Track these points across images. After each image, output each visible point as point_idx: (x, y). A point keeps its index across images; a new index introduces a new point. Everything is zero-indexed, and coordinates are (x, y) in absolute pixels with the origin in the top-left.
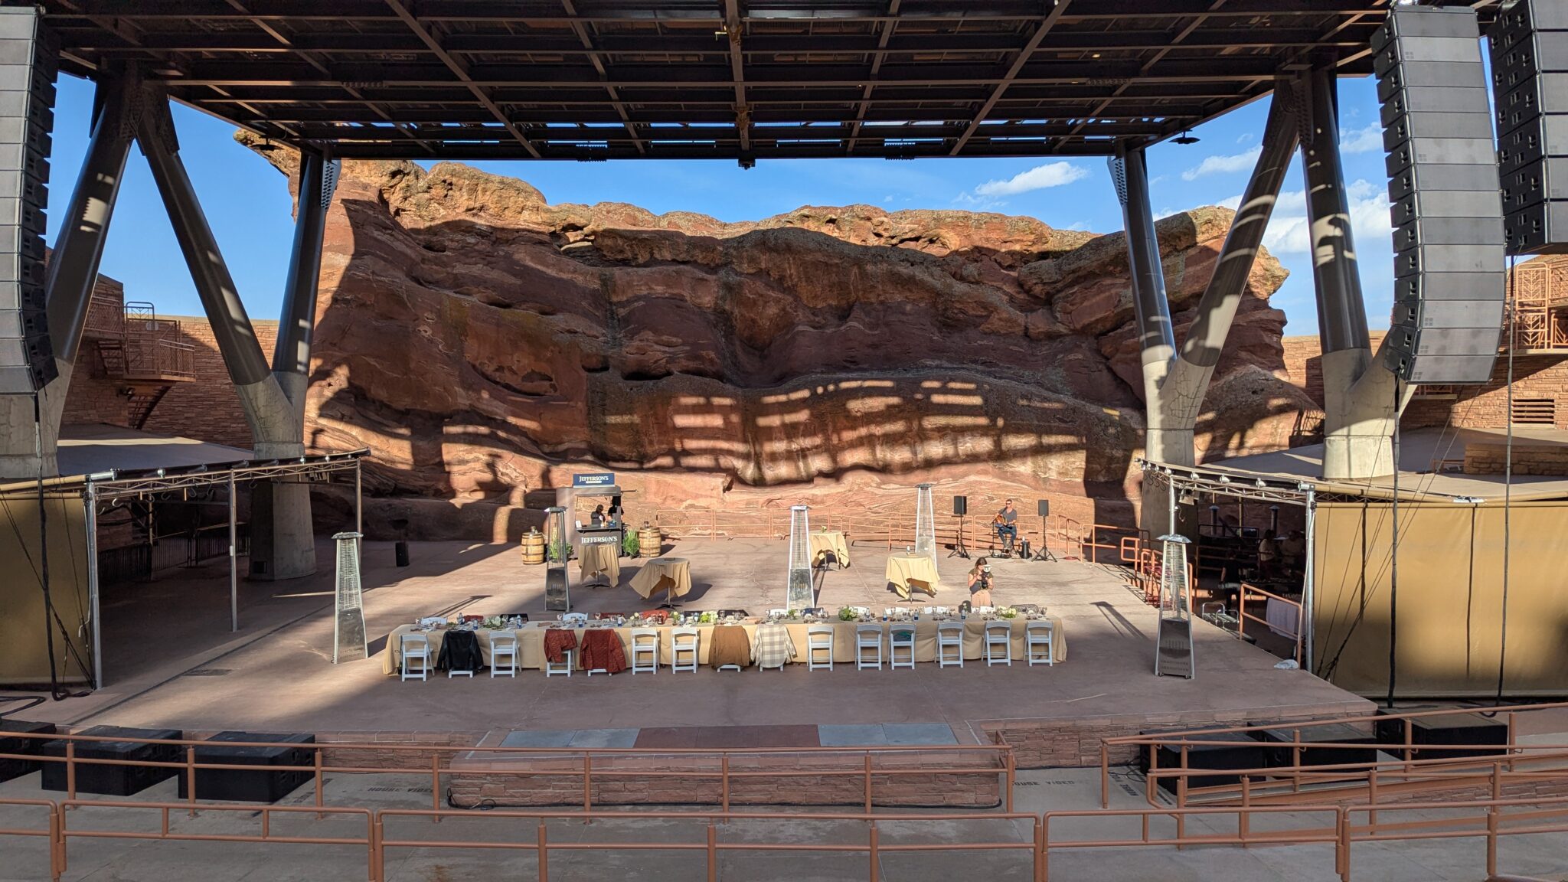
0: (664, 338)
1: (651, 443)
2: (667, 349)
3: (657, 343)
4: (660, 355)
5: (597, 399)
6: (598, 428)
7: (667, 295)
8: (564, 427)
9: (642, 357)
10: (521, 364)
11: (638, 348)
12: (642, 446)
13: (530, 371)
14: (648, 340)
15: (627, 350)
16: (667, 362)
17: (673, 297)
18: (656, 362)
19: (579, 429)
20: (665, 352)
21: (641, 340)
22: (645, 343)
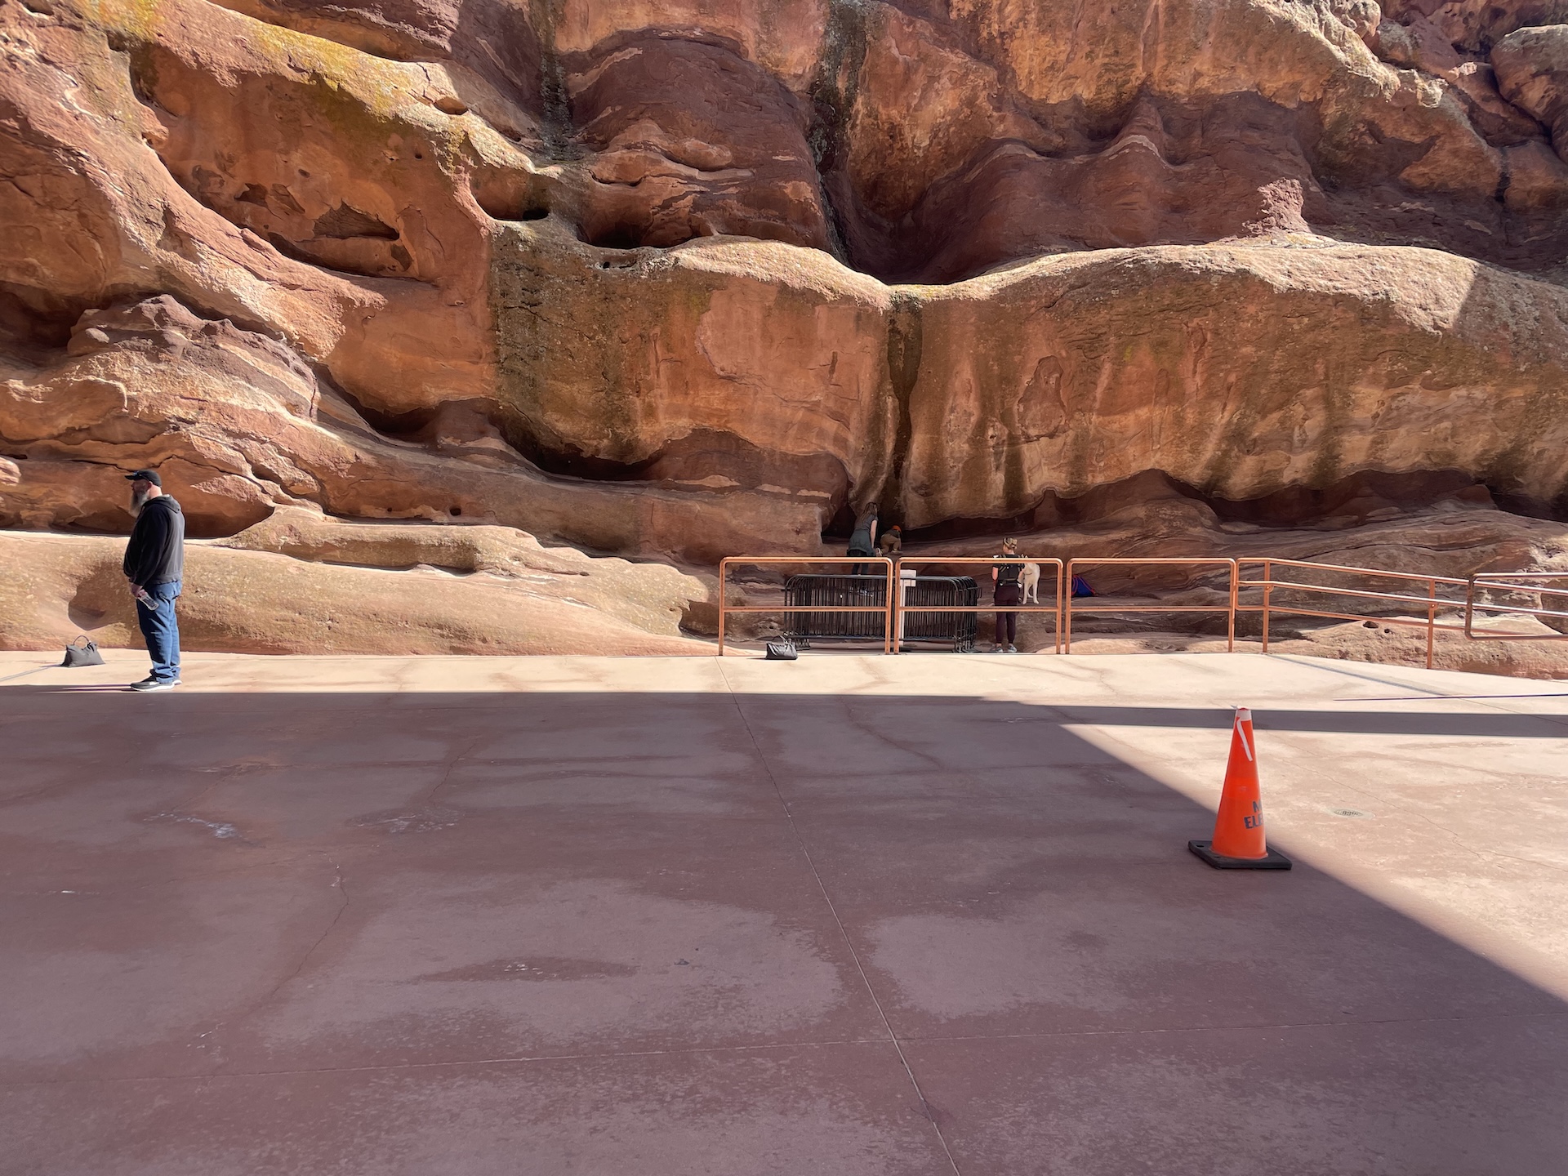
0: (690, 144)
1: (650, 412)
2: (696, 173)
3: (671, 158)
4: (675, 187)
5: (517, 288)
6: (519, 366)
7: (697, 32)
8: (428, 361)
9: (632, 191)
10: (312, 184)
11: (622, 167)
12: (627, 421)
13: (337, 206)
14: (647, 146)
15: (594, 169)
16: (696, 206)
17: (713, 41)
18: (666, 205)
19: (467, 367)
20: (691, 180)
21: (629, 147)
22: (641, 153)
